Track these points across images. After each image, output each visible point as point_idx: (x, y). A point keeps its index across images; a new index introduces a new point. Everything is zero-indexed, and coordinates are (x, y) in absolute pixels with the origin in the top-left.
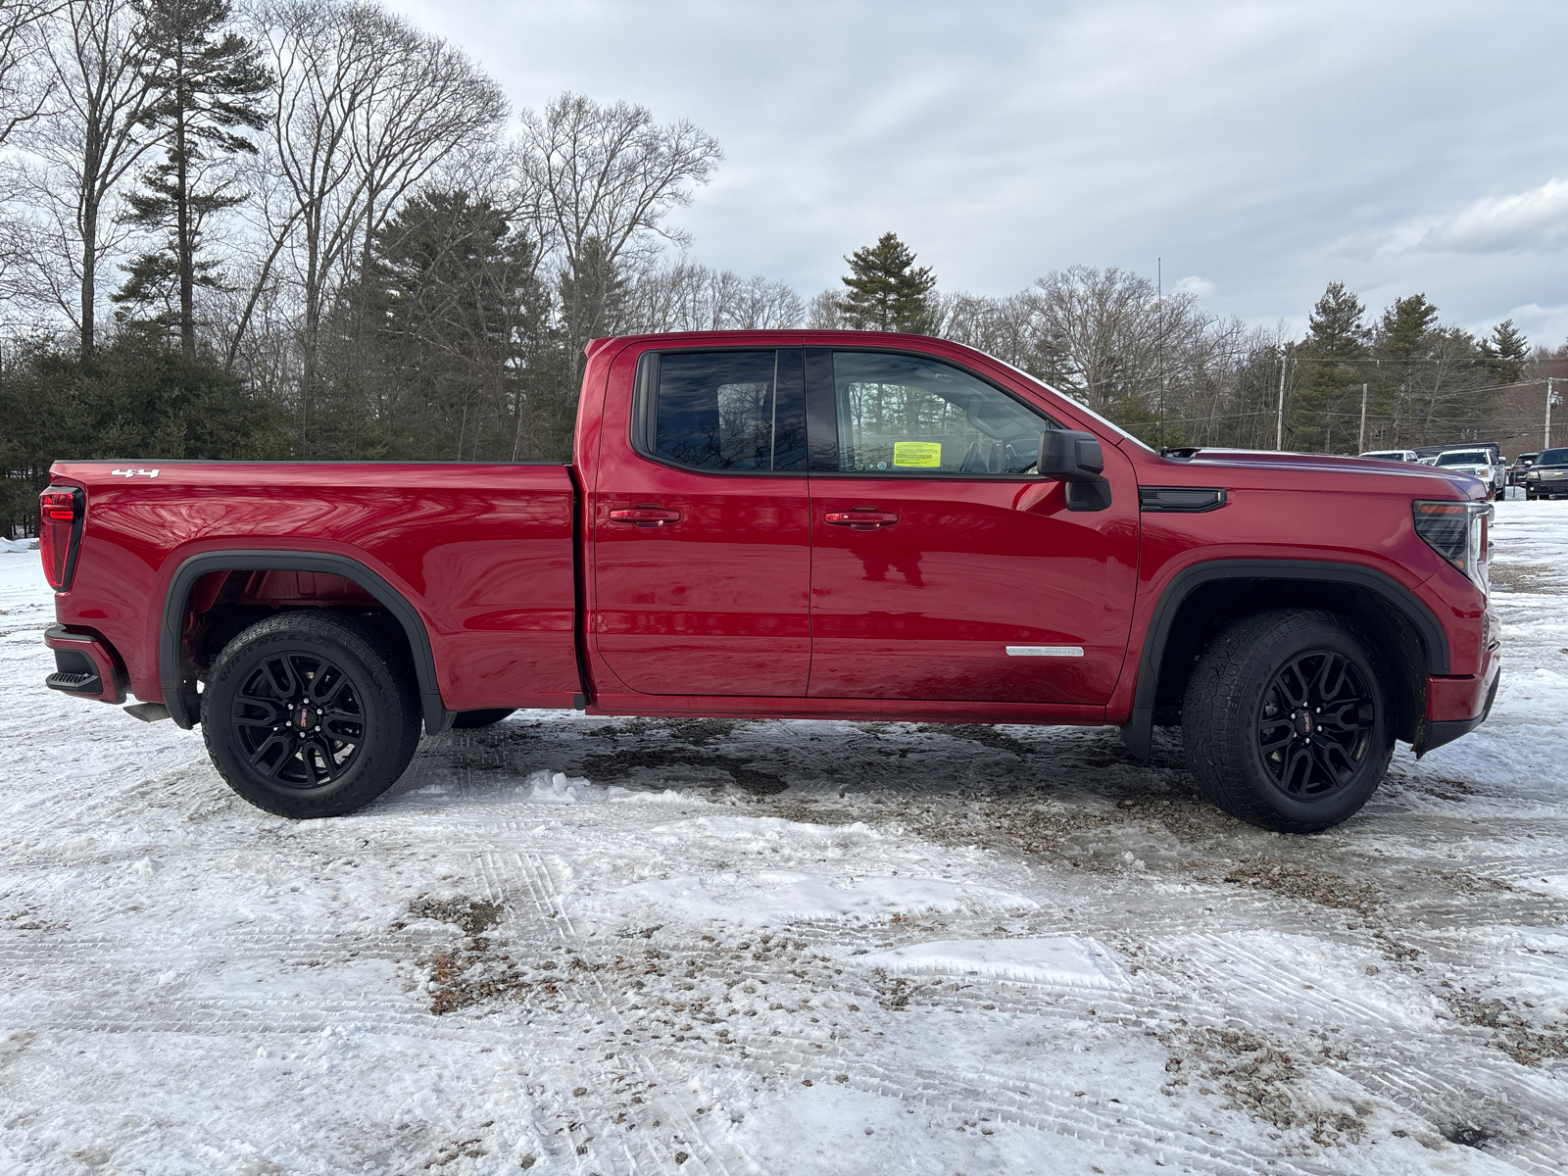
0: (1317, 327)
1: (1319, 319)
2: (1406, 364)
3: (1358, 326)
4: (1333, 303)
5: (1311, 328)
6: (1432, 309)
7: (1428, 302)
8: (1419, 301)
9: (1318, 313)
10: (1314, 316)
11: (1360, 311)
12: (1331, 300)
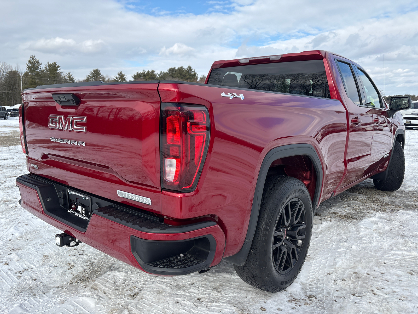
0: (29, 67)
1: (30, 65)
2: (54, 80)
3: (40, 69)
4: (33, 61)
5: (27, 67)
6: (58, 67)
7: (58, 64)
8: (55, 64)
9: (29, 63)
10: (28, 64)
11: (41, 64)
12: (32, 60)
